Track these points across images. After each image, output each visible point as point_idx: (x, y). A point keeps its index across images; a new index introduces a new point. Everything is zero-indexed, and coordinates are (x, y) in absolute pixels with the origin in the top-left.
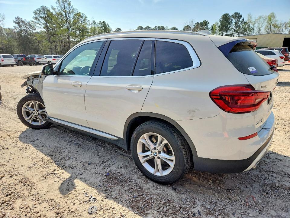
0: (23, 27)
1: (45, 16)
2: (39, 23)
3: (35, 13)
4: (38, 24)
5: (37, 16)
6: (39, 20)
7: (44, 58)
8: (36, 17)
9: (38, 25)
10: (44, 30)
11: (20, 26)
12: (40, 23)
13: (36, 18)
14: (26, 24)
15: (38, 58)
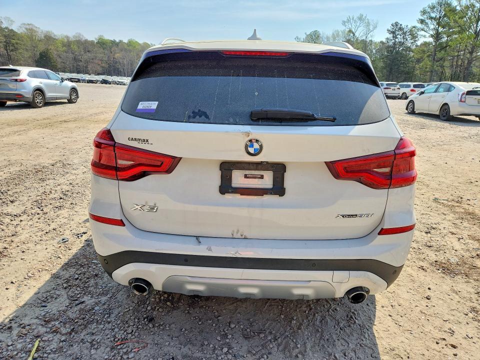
0: (400, 39)
1: (438, 16)
2: (425, 30)
3: (424, 12)
4: (423, 30)
5: (424, 17)
6: (427, 24)
7: (396, 88)
8: (421, 20)
9: (423, 33)
10: (431, 40)
11: (395, 37)
12: (426, 28)
13: (422, 22)
14: (404, 33)
15: (386, 87)
